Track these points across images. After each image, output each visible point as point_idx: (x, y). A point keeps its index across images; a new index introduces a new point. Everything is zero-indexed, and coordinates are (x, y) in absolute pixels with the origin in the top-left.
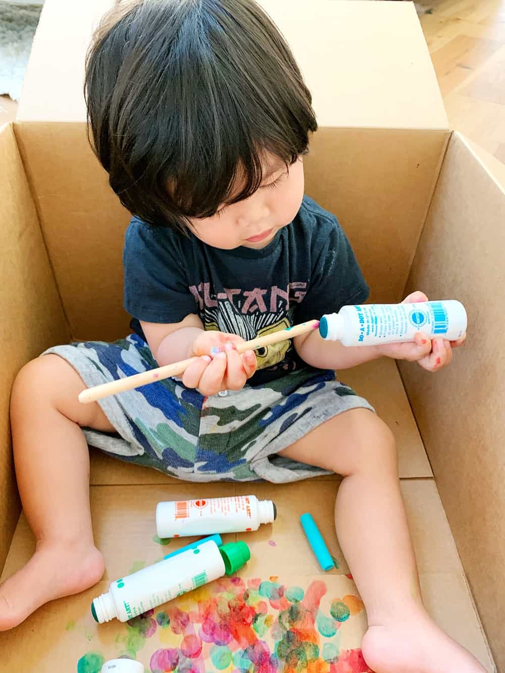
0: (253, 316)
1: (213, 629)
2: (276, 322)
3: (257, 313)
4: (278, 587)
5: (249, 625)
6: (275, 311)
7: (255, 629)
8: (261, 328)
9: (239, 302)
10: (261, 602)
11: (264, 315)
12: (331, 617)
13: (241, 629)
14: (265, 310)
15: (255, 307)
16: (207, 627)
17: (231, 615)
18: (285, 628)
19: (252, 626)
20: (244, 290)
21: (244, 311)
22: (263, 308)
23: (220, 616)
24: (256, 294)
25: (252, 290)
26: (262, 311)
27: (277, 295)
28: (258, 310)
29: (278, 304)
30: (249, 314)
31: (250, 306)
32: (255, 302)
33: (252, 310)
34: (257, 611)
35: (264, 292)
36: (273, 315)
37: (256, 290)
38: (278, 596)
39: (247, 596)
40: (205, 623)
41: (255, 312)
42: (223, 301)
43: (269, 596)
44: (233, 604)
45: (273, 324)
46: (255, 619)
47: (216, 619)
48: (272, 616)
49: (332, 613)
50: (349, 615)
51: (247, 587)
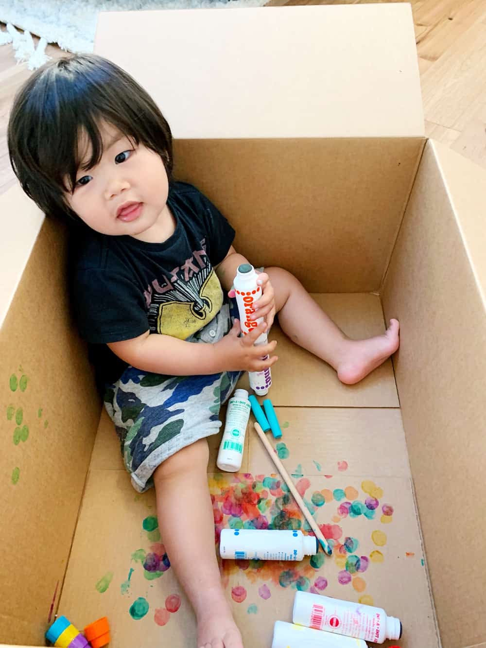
0: (194, 278)
1: (231, 506)
2: (209, 273)
3: (195, 275)
4: (276, 481)
5: (255, 505)
6: (205, 266)
7: (259, 508)
8: (203, 283)
9: (182, 275)
10: (264, 491)
11: (200, 274)
12: (311, 503)
13: (250, 507)
14: (198, 269)
15: (192, 273)
16: (227, 504)
17: (243, 498)
18: (279, 508)
19: (257, 506)
20: (180, 266)
21: (187, 279)
22: (196, 270)
23: (236, 498)
24: (188, 264)
25: (185, 263)
26: (197, 272)
27: (200, 256)
28: (194, 273)
29: (204, 261)
30: (191, 279)
31: (189, 273)
32: (190, 270)
33: (191, 276)
34: (261, 496)
35: (191, 260)
36: (205, 270)
37: (187, 261)
38: (275, 487)
39: (254, 486)
40: (225, 502)
41: (193, 276)
42: (176, 282)
43: (270, 487)
44: (245, 491)
45: (208, 275)
46: (259, 502)
47: (233, 500)
48: (271, 500)
49: (312, 500)
50: (324, 502)
51: (255, 480)
